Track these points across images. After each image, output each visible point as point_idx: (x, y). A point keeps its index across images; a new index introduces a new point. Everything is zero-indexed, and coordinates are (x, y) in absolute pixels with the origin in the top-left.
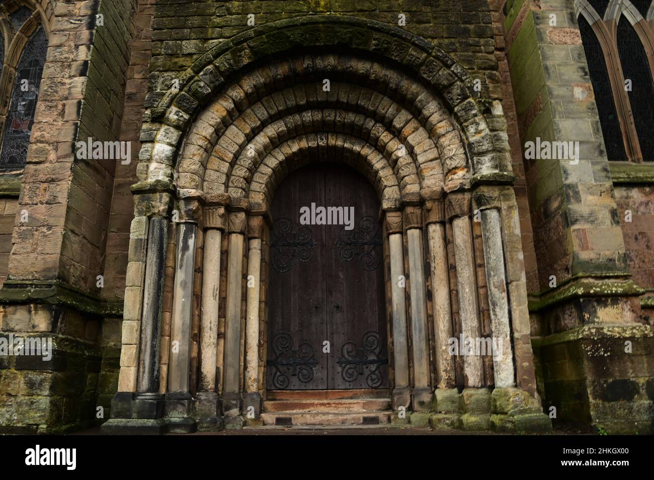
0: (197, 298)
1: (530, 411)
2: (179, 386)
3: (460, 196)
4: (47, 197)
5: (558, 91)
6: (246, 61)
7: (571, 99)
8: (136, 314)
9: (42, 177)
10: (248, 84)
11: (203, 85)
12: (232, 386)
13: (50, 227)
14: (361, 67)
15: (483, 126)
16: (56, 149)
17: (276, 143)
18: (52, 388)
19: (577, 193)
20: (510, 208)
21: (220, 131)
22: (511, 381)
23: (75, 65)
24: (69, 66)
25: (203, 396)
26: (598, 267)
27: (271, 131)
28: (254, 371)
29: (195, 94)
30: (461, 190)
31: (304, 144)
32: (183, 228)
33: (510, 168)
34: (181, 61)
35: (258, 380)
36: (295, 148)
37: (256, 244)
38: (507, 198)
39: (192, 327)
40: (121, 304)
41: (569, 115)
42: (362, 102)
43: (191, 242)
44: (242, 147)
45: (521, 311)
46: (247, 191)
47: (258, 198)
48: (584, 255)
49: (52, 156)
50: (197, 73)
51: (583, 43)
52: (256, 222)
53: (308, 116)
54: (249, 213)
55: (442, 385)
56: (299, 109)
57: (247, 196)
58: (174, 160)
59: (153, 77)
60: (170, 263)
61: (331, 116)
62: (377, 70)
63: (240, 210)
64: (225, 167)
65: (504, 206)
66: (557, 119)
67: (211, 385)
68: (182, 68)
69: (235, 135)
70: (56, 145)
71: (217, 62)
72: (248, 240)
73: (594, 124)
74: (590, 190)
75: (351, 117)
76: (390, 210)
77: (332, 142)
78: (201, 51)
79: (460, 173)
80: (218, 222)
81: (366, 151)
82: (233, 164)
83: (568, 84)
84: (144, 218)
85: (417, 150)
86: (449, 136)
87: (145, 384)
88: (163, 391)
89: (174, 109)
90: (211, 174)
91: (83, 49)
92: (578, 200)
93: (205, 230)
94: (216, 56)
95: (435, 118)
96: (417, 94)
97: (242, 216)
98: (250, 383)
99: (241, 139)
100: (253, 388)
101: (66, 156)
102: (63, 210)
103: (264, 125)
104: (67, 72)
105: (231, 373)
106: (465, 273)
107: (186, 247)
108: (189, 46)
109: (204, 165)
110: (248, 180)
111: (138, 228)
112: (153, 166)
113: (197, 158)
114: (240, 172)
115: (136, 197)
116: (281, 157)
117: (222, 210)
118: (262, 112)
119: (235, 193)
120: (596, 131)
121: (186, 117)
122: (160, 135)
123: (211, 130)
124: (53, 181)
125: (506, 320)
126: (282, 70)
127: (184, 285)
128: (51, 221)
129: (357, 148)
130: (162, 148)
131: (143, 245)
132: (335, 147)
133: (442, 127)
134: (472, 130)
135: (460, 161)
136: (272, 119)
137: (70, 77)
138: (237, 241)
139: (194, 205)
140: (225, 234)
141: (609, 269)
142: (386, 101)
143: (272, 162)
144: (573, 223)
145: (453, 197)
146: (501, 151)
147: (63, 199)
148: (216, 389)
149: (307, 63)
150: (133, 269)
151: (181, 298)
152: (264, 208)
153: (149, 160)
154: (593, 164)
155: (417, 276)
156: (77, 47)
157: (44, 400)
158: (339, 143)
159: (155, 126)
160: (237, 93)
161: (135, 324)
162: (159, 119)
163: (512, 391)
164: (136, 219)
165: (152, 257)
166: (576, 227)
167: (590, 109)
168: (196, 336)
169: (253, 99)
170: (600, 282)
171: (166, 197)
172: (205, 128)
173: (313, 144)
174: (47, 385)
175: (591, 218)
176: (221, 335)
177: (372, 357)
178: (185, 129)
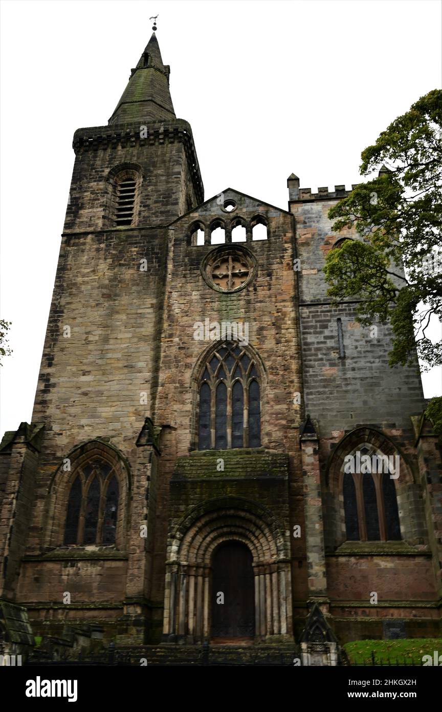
0: (187, 601)
1: (290, 642)
2: (182, 632)
3: (274, 565)
4: (137, 567)
5: (310, 526)
6: (202, 514)
7: (314, 529)
8: (168, 607)
9: (135, 559)
10: (203, 521)
11: (188, 524)
12: (199, 634)
13: (139, 577)
14: (242, 514)
15: (282, 540)
16: (139, 548)
17: (214, 539)
18: (144, 632)
19: (312, 566)
20: (288, 571)
21: (193, 538)
22: (285, 631)
23: (143, 515)
24: (141, 516)
25: (189, 636)
26: (316, 593)
27: (212, 536)
28: (206, 629)
29: (185, 527)
30: (274, 563)
31: (224, 539)
32: (182, 576)
33: (290, 556)
34: (179, 513)
35: (207, 632)
36: (221, 541)
37: (207, 579)
38: (287, 567)
39: (185, 611)
40: (163, 603)
41: (312, 535)
42: (244, 526)
43: (185, 581)
44: (201, 543)
45: (290, 607)
46: (203, 559)
47: (207, 561)
48: (312, 588)
49: (138, 551)
50: (185, 519)
51: (322, 505)
52: (207, 571)
53: (225, 530)
54: (204, 568)
55: (268, 634)
56: (222, 527)
57: (203, 562)
58: (178, 552)
59: (171, 520)
60: (178, 589)
61: (233, 529)
62: (248, 516)
63: (201, 567)
64: (195, 551)
65: (286, 570)
66: (308, 537)
67: (191, 633)
68: (180, 517)
69: (199, 538)
70: (139, 547)
71: (192, 515)
72: (204, 577)
73: (321, 539)
74: (317, 565)
75: (240, 530)
76: (254, 567)
77: (235, 538)
78: (187, 510)
79: (275, 556)
80: (193, 573)
81: (247, 542)
82: (198, 549)
83: (313, 523)
84: (170, 574)
85: (263, 545)
86: (272, 542)
87: (171, 631)
88: (176, 634)
89: (178, 533)
90: (191, 555)
91: (145, 508)
92: (312, 568)
93: (189, 576)
94: (192, 512)
95: (267, 535)
96: (262, 525)
97: (202, 569)
98: (205, 633)
99: (201, 540)
100: (206, 635)
101: (143, 551)
102: (143, 571)
103: (209, 533)
104: (140, 518)
105: (198, 629)
106: (275, 593)
107: (183, 583)
108: (182, 508)
109: (188, 552)
110: (204, 555)
111: (168, 577)
112: (172, 554)
113: (186, 550)
114: (201, 552)
115: (167, 566)
116: (216, 545)
117: (195, 569)
118: (208, 529)
119: (199, 561)
120: (322, 542)
121: (182, 535)
122: (174, 543)
123: (190, 539)
124: (139, 560)
125: (285, 611)
126: (215, 515)
127: (183, 596)
128: (140, 575)
129: (244, 541)
130: (174, 548)
131: (170, 583)
132: (236, 540)
133: (270, 538)
134: (278, 541)
135: (274, 552)
136: (212, 531)
137: (142, 520)
138: (200, 579)
139: (186, 568)
140: (196, 577)
141: (320, 593)
142: (252, 526)
143: (213, 547)
144: (309, 577)
145: (272, 565)
146: (287, 549)
147: (143, 567)
148: (193, 634)
149: (224, 512)
150: (167, 592)
151: (182, 601)
152: (209, 566)
153: (171, 552)
154: (320, 554)
155: (262, 593)
156: (143, 507)
157: (142, 636)
158: (237, 539)
159: (172, 540)
160: (199, 524)
161: (168, 611)
162: (173, 537)
163: (285, 635)
164: (167, 574)
165: (173, 587)
166: (310, 578)
167: (321, 533)
168: (187, 615)
169: (205, 526)
170: (316, 598)
171: (176, 566)
172: (188, 538)
173: (227, 539)
174: (143, 631)
175: (316, 575)
176: (195, 615)
177: (250, 624)
178: (181, 540)
